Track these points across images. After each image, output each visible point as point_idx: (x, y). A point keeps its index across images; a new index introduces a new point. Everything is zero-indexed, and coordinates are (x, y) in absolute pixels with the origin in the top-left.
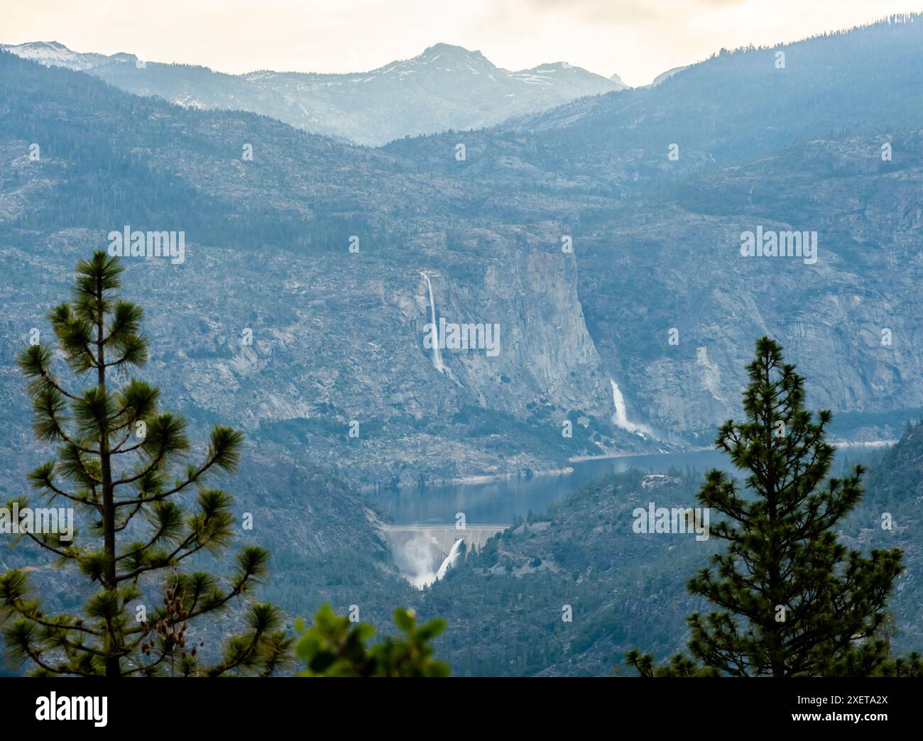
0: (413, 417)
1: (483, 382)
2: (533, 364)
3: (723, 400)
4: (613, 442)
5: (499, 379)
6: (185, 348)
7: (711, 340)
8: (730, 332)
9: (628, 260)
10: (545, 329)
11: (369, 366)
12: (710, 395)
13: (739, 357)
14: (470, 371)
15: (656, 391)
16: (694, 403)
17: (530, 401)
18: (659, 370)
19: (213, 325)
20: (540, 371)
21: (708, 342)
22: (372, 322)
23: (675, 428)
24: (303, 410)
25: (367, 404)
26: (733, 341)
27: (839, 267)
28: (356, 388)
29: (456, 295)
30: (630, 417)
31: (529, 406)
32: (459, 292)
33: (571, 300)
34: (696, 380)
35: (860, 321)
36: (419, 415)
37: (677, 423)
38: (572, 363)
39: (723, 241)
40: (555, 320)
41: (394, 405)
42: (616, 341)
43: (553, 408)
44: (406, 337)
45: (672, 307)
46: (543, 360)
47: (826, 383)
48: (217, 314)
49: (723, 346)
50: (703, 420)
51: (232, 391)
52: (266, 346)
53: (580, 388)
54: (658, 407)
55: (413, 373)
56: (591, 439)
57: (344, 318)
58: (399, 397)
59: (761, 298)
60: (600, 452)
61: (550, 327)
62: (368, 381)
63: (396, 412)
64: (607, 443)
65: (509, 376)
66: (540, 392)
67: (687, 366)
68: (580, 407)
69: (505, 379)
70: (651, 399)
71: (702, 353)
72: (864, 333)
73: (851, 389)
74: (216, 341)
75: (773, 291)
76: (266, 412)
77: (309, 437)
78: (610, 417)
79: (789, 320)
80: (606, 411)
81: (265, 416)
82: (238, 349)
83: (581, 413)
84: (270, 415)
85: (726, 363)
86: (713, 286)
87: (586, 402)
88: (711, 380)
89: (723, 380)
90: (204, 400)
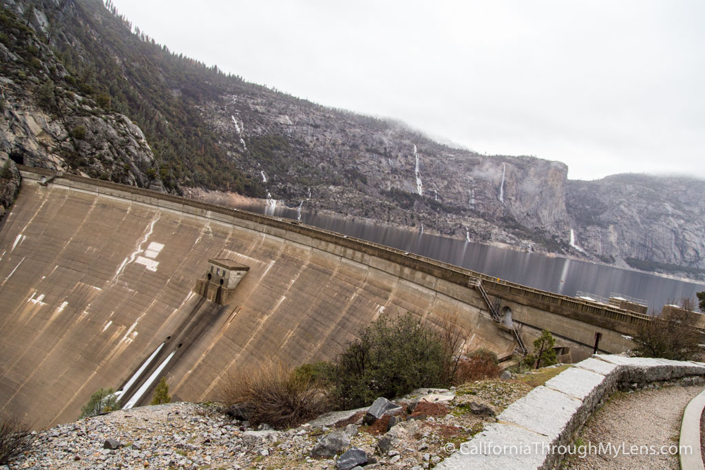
0: (479, 212)
1: (518, 213)
2: (541, 213)
3: (617, 247)
4: (569, 251)
5: (525, 214)
6: (365, 146)
7: (616, 223)
8: (625, 222)
9: (585, 189)
10: (549, 201)
12: (612, 244)
13: (627, 232)
14: (513, 207)
15: (589, 237)
16: (604, 245)
17: (536, 226)
18: (592, 230)
20: (544, 216)
21: (615, 223)
23: (594, 252)
25: (457, 199)
26: (625, 225)
28: (453, 190)
29: (515, 175)
30: (576, 243)
31: (536, 228)
32: (517, 173)
33: (562, 194)
34: (607, 236)
35: (684, 229)
36: (482, 211)
37: (596, 251)
38: (557, 217)
39: (626, 190)
40: (554, 199)
42: (575, 216)
43: (546, 231)
45: (601, 208)
46: (545, 213)
47: (664, 251)
49: (621, 226)
50: (606, 252)
51: (383, 172)
53: (558, 228)
54: (589, 243)
55: (485, 193)
56: (560, 247)
59: (640, 212)
60: (563, 253)
61: (551, 201)
62: (461, 189)
64: (567, 251)
65: (530, 214)
66: (542, 224)
67: (604, 230)
68: (557, 234)
69: (527, 214)
70: (587, 239)
71: (611, 227)
72: (685, 234)
73: (674, 255)
74: (385, 149)
75: (645, 210)
76: (398, 186)
77: (416, 202)
78: (568, 241)
79: (651, 223)
80: (567, 239)
81: (395, 187)
82: (397, 157)
83: (557, 237)
84: (399, 187)
85: (621, 233)
86: (621, 203)
87: (560, 233)
88: (613, 238)
89: (618, 239)
90: (364, 171)
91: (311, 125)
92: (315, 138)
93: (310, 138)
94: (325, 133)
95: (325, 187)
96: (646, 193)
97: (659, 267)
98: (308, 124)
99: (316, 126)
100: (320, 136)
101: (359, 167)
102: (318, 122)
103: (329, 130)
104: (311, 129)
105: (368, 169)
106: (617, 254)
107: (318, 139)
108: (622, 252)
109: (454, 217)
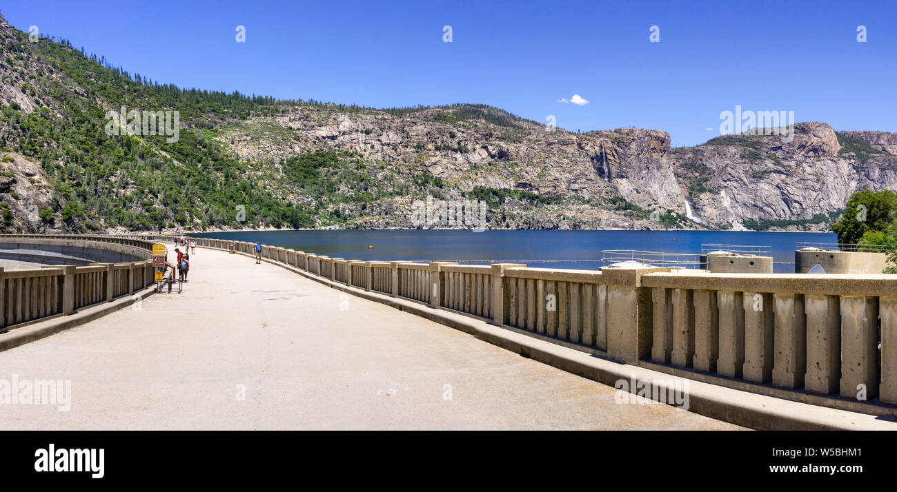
0: (584, 198)
1: (627, 192)
3: (731, 211)
4: (687, 224)
5: (635, 192)
6: (434, 144)
7: (727, 187)
9: (691, 155)
10: (657, 174)
11: (560, 169)
12: (726, 209)
13: (738, 194)
14: (621, 186)
15: (704, 205)
16: (720, 212)
17: (649, 203)
18: (705, 197)
19: (459, 134)
20: (654, 191)
21: (725, 187)
22: (568, 151)
24: (510, 184)
25: (555, 187)
27: (775, 164)
28: (549, 178)
29: (616, 150)
30: (693, 215)
33: (669, 164)
34: (721, 202)
35: (787, 184)
36: (587, 196)
37: (713, 219)
38: (668, 190)
40: (662, 171)
41: (573, 190)
42: (686, 185)
44: (585, 159)
45: (709, 174)
46: (656, 187)
47: (774, 207)
48: (463, 130)
49: (731, 190)
50: (724, 219)
51: (461, 170)
52: (494, 150)
53: (672, 201)
54: (705, 212)
56: (678, 222)
57: (552, 148)
58: (576, 186)
60: (682, 227)
61: (659, 174)
62: (558, 175)
63: (573, 193)
64: (685, 224)
65: (640, 191)
66: (654, 200)
67: (717, 196)
68: (672, 208)
69: (638, 192)
70: (702, 209)
71: (723, 192)
72: (788, 188)
73: (783, 210)
74: (459, 143)
76: (481, 182)
77: (507, 199)
78: (685, 214)
79: (758, 182)
80: (683, 212)
81: (479, 185)
82: (475, 150)
83: (672, 211)
84: (484, 185)
85: (732, 197)
86: (726, 166)
87: (675, 208)
88: (726, 202)
89: (731, 203)
90: (438, 172)
91: (362, 132)
92: (369, 146)
93: (363, 146)
94: (381, 138)
95: (389, 199)
96: (747, 153)
97: (772, 225)
98: (357, 131)
99: (368, 132)
100: (374, 142)
101: (430, 169)
102: (370, 127)
103: (384, 133)
104: (362, 137)
105: (441, 170)
106: (733, 219)
107: (372, 147)
108: (737, 215)
109: (556, 207)
